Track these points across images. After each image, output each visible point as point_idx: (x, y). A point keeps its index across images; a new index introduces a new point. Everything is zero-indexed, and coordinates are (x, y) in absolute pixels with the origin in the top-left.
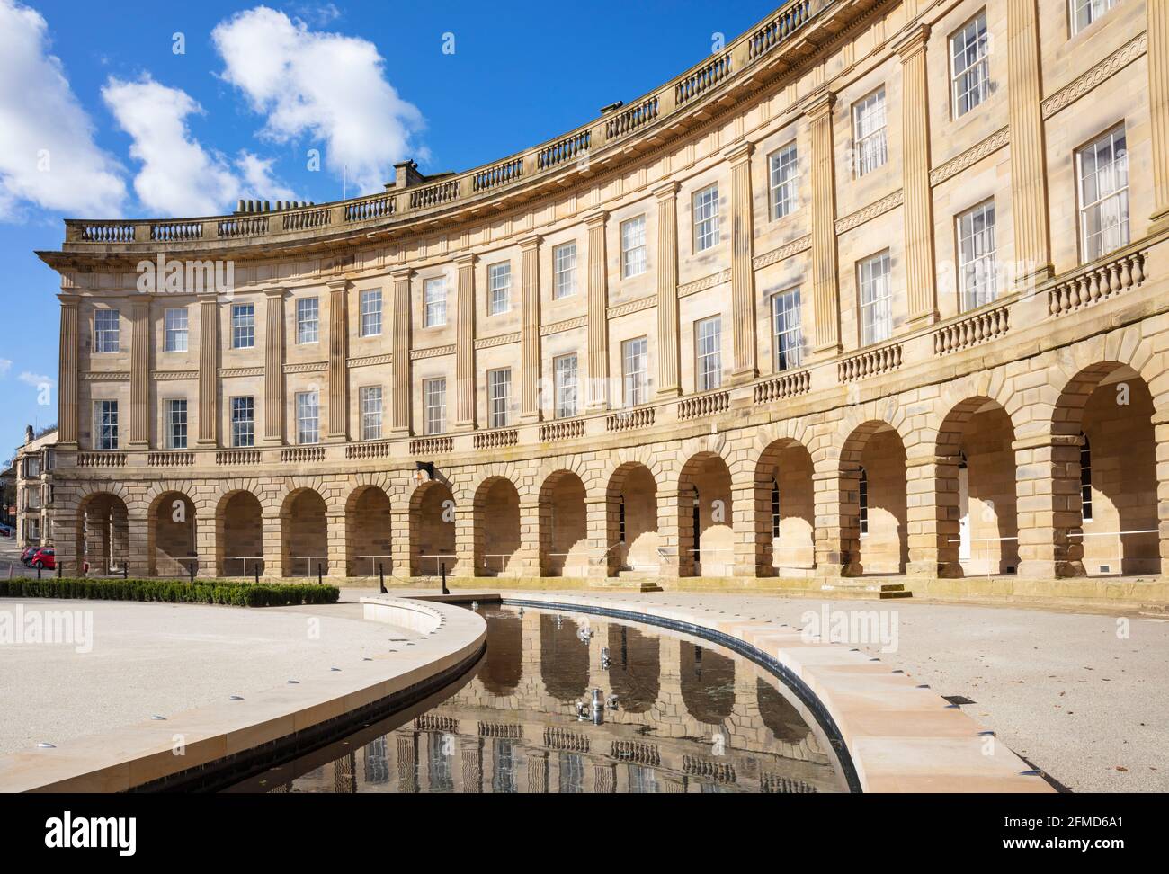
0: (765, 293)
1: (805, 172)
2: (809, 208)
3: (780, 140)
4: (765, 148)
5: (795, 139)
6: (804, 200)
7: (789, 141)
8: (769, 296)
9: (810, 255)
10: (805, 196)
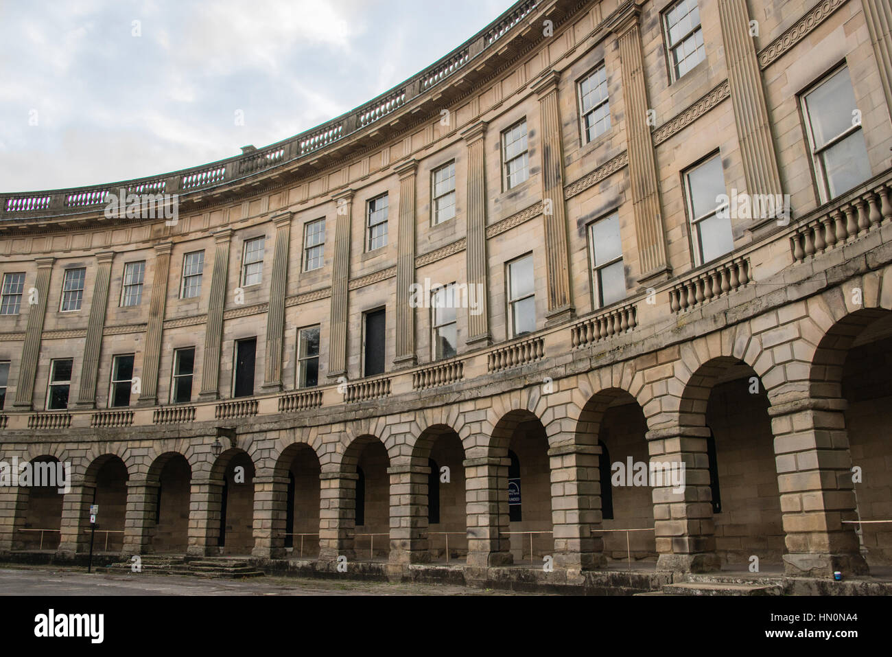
0: (579, 222)
1: (617, 89)
2: (623, 124)
3: (588, 63)
4: (572, 75)
5: (603, 61)
6: (617, 118)
7: (597, 62)
8: (584, 225)
9: (627, 174)
10: (617, 114)
